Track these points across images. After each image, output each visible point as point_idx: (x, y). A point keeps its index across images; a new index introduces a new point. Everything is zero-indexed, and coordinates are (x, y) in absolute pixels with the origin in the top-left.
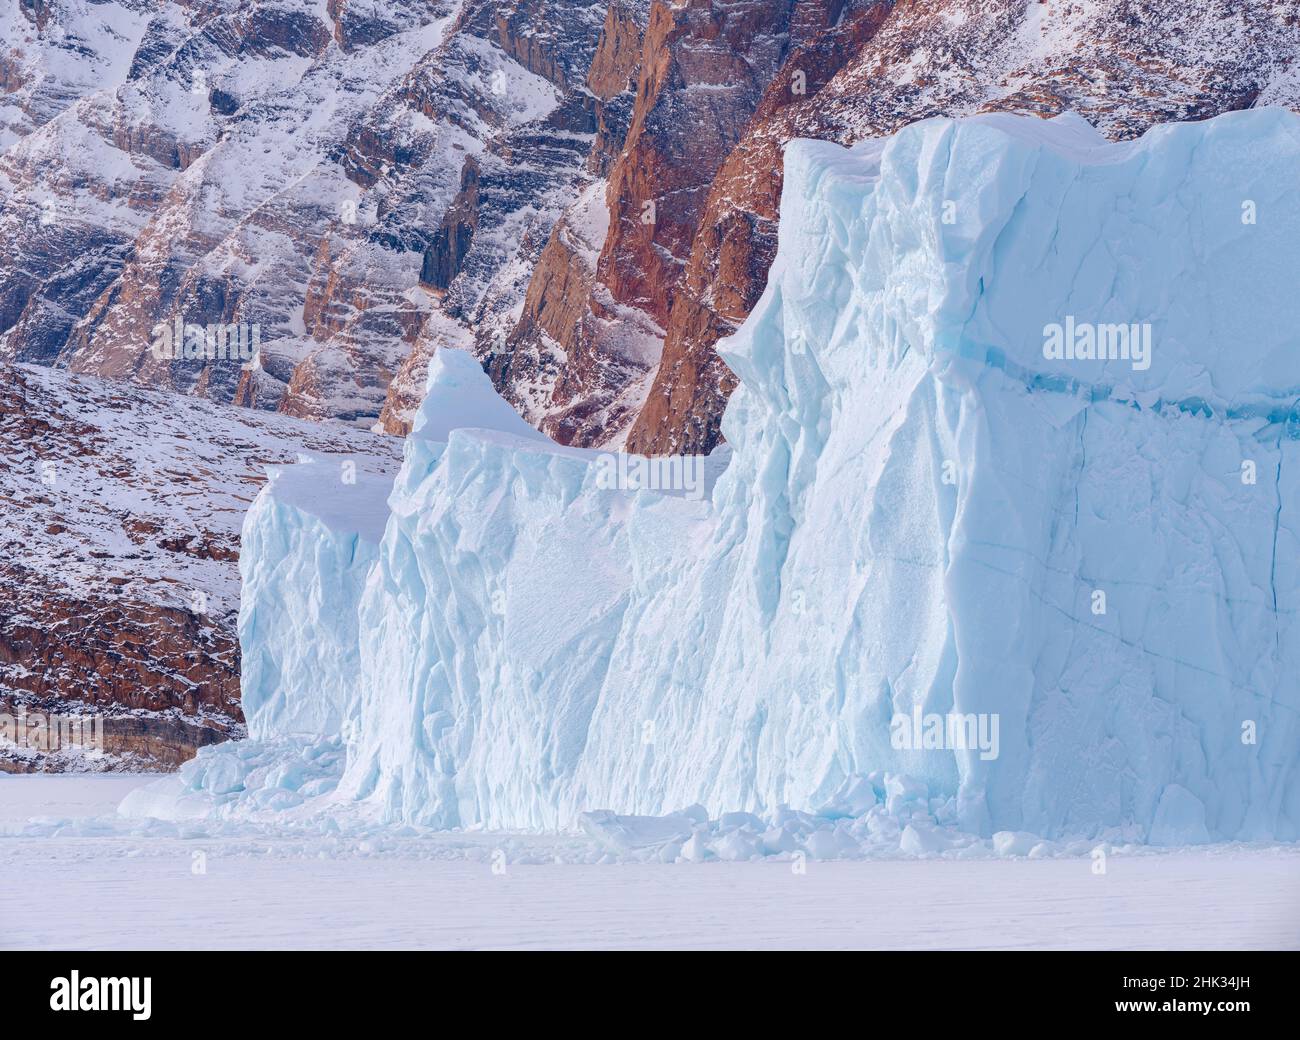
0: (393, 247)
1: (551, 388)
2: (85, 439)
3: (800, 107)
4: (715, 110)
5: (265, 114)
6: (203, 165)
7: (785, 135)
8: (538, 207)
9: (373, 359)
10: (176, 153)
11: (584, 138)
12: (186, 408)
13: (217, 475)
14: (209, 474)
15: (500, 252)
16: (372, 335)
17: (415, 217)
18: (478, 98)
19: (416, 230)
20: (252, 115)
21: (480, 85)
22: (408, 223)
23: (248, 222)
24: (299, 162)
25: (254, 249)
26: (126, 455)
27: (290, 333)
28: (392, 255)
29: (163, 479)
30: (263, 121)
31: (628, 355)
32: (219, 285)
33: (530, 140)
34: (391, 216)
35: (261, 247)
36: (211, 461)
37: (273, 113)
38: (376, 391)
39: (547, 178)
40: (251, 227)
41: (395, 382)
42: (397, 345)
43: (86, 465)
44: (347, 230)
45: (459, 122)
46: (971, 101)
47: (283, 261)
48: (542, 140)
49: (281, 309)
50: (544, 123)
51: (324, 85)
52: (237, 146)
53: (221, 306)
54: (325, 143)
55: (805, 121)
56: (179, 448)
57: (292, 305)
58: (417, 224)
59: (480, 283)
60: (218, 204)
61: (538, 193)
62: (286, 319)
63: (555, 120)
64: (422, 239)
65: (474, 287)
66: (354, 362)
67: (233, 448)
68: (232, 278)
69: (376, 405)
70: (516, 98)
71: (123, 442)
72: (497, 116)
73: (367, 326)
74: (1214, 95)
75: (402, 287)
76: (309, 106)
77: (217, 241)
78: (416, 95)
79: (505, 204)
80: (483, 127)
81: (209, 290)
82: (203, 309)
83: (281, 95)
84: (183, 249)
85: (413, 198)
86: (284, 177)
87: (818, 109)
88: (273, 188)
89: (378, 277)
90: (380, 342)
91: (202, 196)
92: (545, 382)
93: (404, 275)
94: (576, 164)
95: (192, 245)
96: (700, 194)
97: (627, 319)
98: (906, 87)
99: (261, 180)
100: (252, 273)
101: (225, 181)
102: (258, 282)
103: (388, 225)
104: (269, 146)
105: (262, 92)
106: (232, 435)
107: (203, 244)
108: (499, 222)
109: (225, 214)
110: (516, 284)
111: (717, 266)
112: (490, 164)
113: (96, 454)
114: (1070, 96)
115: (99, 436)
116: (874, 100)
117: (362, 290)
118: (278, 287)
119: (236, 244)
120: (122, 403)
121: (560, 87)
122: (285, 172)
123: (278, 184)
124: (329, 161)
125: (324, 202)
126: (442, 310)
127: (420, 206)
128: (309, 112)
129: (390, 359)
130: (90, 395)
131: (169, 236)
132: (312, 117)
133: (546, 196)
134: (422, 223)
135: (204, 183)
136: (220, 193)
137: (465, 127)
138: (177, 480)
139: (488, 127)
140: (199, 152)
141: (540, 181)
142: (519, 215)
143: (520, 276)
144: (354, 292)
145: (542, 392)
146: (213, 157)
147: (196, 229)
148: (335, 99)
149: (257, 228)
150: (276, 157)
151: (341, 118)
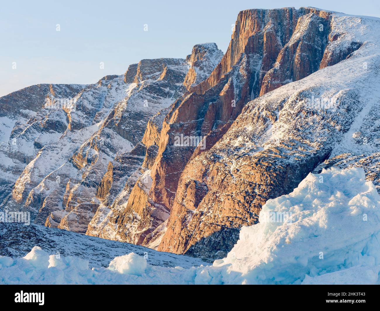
0: (87, 186)
1: (136, 226)
2: (52, 244)
3: (208, 152)
4: (181, 151)
5: (50, 149)
6: (34, 163)
7: (204, 159)
8: (129, 176)
9: (83, 217)
10: (25, 159)
11: (141, 157)
12: (75, 236)
13: (86, 254)
14: (84, 253)
15: (119, 188)
16: (83, 210)
17: (93, 178)
18: (110, 145)
19: (93, 181)
20: (46, 149)
21: (110, 142)
22: (91, 179)
23: (46, 179)
24: (60, 162)
25: (48, 186)
26: (63, 248)
27: (59, 209)
28: (87, 188)
29: (73, 254)
30: (49, 151)
31: (158, 217)
32: (39, 196)
33: (127, 158)
34: (87, 177)
35: (50, 185)
36: (84, 250)
37: (52, 149)
38: (84, 225)
39: (131, 168)
40: (47, 180)
41: (90, 223)
42: (89, 213)
43: (52, 251)
44: (74, 181)
45: (104, 152)
46: (255, 151)
47: (56, 189)
48: (130, 158)
49: (56, 202)
50: (130, 153)
51: (66, 141)
52: (43, 158)
53: (39, 202)
54: (67, 157)
55: (210, 156)
56: (76, 246)
57: (59, 201)
58: (94, 180)
59: (114, 197)
60: (38, 173)
61: (129, 172)
62: (57, 205)
63: (134, 152)
64: (95, 184)
65: (112, 198)
66: (78, 218)
67: (88, 246)
68: (42, 194)
69: (84, 229)
70: (120, 146)
71: (61, 245)
72: (115, 150)
73: (82, 208)
74: (321, 150)
75: (90, 197)
76: (62, 147)
77: (38, 184)
78: (92, 144)
79: (120, 175)
80: (111, 153)
81: (36, 197)
82: (34, 202)
83: (55, 144)
84: (28, 186)
85: (93, 173)
86: (55, 166)
87: (213, 153)
88: (53, 169)
89: (84, 194)
90: (85, 212)
91: (34, 171)
92: (134, 224)
93: (91, 194)
94: (139, 164)
95: (31, 185)
96: (177, 174)
97: (158, 207)
98: (237, 147)
99: (49, 167)
100: (48, 192)
101: (40, 167)
102: (50, 195)
103: (86, 180)
104: (52, 158)
105: (48, 143)
106: (88, 243)
107: (34, 184)
108: (118, 180)
109: (40, 176)
110: (124, 197)
111: (186, 194)
112: (116, 164)
113: (55, 248)
114: (282, 150)
115: (55, 243)
116: (228, 150)
117: (79, 198)
118: (55, 197)
119: (43, 185)
120: (60, 234)
121: (132, 143)
122: (56, 165)
123: (54, 168)
124: (68, 162)
125: (67, 173)
126: (103, 204)
127: (94, 175)
128: (62, 148)
129: (88, 217)
130: (51, 232)
131: (25, 182)
132: (63, 150)
133: (131, 173)
134: (95, 180)
135: (34, 168)
136: (38, 170)
137: (106, 153)
138: (76, 255)
139: (112, 153)
140: (32, 159)
141: (130, 169)
142: (124, 178)
143: (125, 195)
144: (77, 198)
145: (134, 227)
146: (36, 160)
147: (32, 180)
148: (69, 145)
149: (49, 180)
150: (53, 161)
151: (71, 150)
